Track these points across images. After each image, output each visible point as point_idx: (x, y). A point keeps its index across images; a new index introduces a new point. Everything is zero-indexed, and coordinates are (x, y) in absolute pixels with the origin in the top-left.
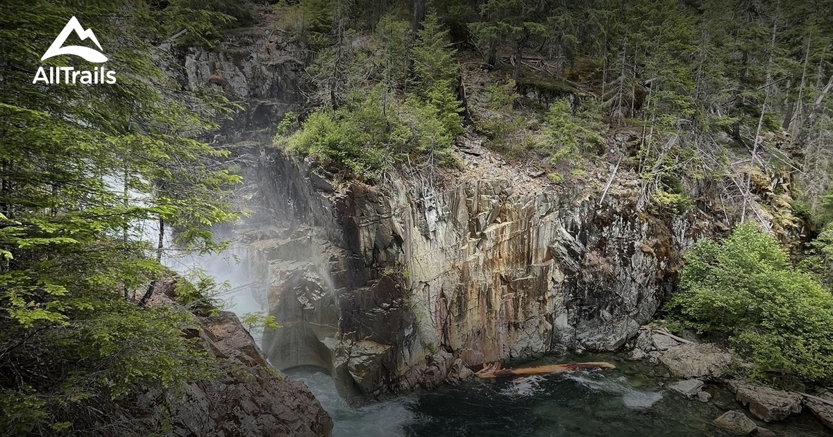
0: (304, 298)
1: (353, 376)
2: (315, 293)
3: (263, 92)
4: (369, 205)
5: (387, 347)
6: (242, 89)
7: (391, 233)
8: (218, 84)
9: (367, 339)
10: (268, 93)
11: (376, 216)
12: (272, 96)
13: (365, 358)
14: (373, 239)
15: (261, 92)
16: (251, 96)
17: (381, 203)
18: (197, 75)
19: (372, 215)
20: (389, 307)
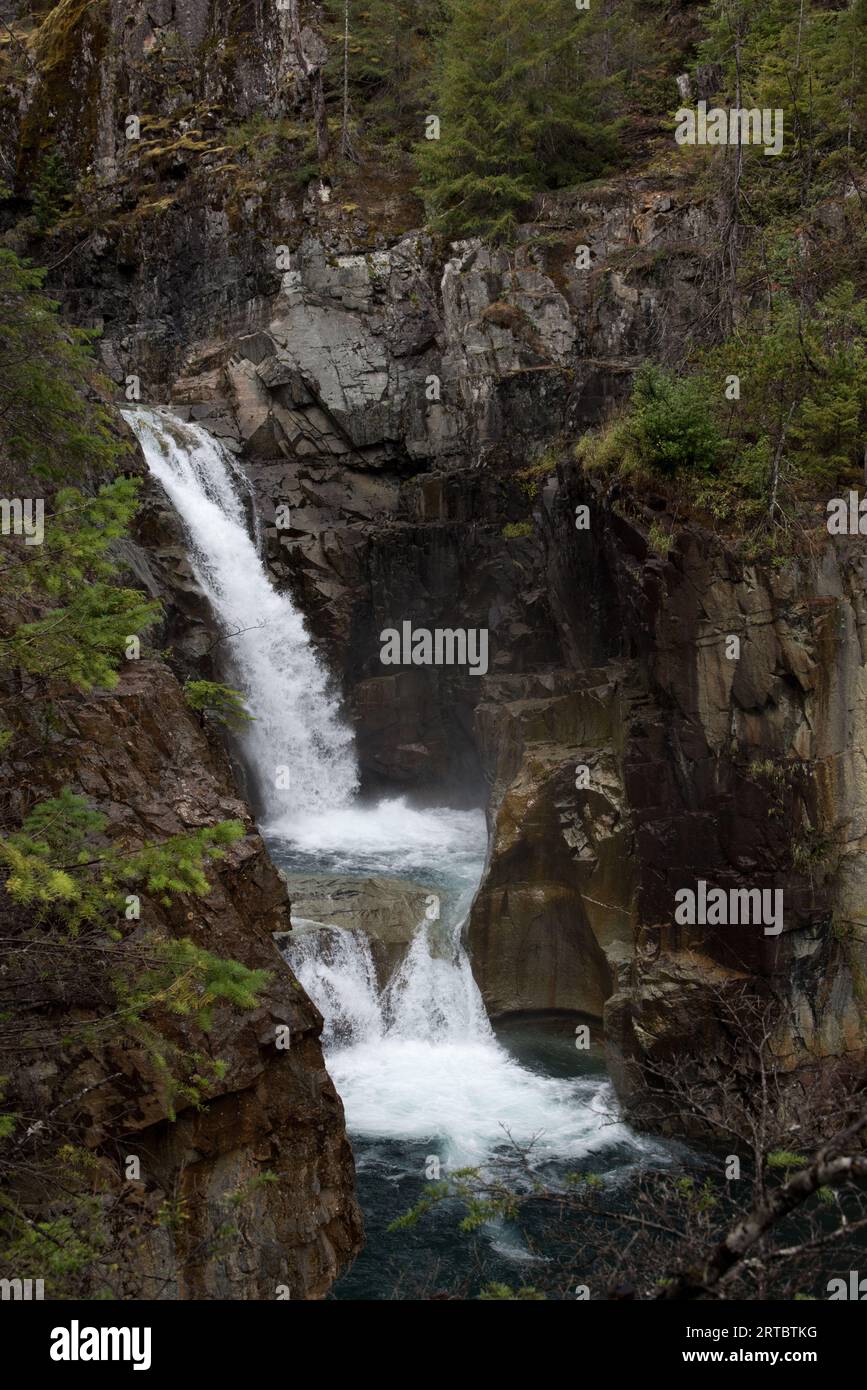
0: (579, 834)
1: (637, 1028)
2: (603, 823)
3: (610, 342)
4: (720, 588)
5: (738, 976)
6: (560, 336)
7: (773, 666)
8: (503, 325)
9: (693, 947)
10: (622, 344)
11: (736, 618)
12: (632, 351)
13: (669, 986)
14: (729, 681)
15: (606, 342)
16: (579, 353)
17: (749, 584)
18: (459, 305)
19: (726, 615)
20: (755, 868)
